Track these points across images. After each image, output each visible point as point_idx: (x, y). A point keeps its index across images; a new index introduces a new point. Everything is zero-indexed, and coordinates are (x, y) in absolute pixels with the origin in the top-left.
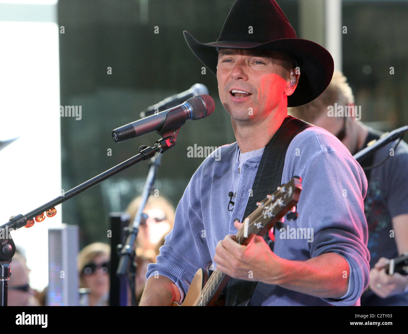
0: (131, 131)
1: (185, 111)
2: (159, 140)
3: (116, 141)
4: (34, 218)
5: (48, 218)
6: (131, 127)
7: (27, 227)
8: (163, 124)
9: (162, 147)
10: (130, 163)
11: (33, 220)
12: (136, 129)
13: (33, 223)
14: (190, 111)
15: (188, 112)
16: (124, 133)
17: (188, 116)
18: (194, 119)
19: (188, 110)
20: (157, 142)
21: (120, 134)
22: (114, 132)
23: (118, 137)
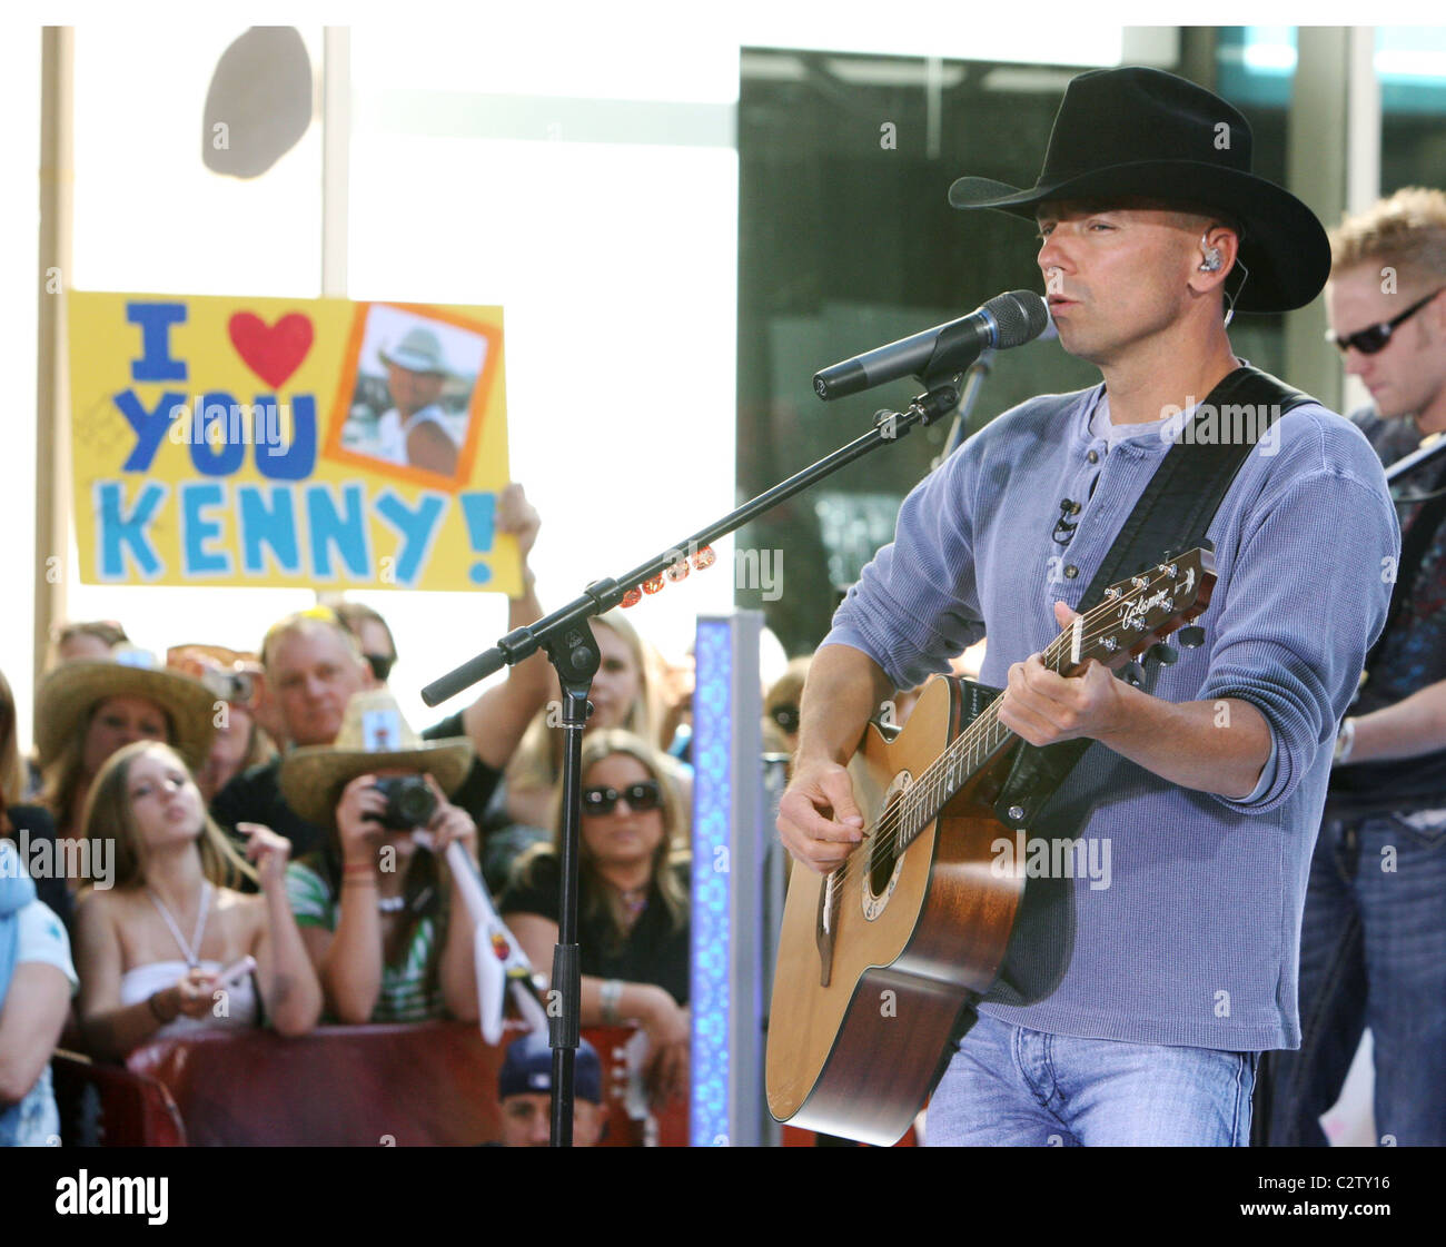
0: (854, 375)
1: (981, 329)
2: (920, 397)
3: (821, 396)
4: (640, 586)
5: (672, 583)
6: (858, 366)
7: (624, 606)
8: (929, 361)
9: (926, 413)
10: (854, 452)
11: (636, 590)
12: (869, 369)
13: (639, 595)
14: (991, 330)
15: (986, 332)
16: (840, 380)
17: (985, 342)
18: (1000, 347)
19: (987, 327)
20: (915, 402)
21: (833, 382)
22: (818, 377)
23: (827, 388)
